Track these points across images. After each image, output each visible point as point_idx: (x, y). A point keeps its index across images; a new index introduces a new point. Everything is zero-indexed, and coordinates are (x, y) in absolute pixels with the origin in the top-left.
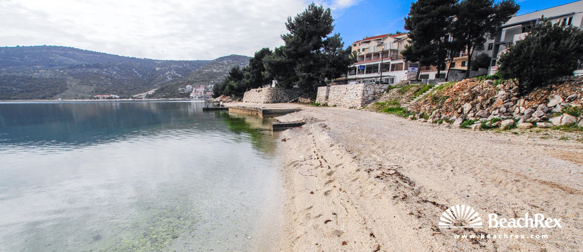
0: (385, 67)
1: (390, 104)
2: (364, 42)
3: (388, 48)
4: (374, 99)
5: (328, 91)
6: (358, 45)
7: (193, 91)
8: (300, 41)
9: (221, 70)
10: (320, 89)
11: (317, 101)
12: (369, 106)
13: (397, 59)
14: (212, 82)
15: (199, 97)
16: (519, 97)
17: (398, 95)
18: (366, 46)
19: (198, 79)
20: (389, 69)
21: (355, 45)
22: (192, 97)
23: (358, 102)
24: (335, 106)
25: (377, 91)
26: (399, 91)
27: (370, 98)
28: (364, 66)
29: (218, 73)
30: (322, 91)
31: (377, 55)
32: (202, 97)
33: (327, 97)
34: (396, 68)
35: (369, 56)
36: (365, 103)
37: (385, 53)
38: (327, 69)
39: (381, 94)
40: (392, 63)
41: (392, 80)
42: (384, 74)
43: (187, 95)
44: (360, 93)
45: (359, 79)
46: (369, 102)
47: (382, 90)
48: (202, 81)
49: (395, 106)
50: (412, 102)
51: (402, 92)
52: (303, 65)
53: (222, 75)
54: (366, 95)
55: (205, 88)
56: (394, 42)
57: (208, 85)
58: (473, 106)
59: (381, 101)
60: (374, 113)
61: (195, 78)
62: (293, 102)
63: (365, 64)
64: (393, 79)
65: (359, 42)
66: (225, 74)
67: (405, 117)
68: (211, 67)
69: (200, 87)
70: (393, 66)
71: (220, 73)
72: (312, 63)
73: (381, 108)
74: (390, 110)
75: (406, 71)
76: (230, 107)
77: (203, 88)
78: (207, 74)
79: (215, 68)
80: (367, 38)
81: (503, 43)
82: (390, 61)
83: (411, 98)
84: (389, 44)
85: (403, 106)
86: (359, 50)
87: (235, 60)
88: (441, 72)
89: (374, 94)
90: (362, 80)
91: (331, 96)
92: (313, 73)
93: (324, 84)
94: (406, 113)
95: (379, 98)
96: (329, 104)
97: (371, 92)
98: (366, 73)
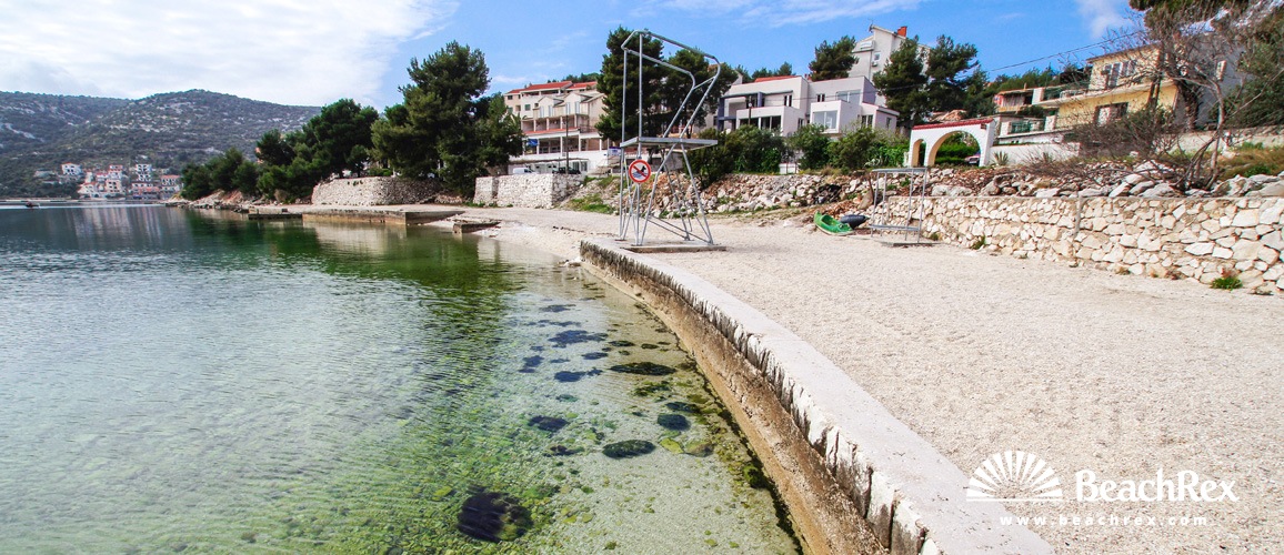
0: (572, 144)
1: (590, 200)
2: (527, 94)
3: (573, 112)
4: (568, 195)
5: (496, 184)
6: (515, 98)
7: (88, 180)
8: (439, 102)
9: (165, 128)
10: (480, 181)
11: (476, 200)
12: (563, 203)
13: (589, 131)
14: (144, 157)
15: (108, 197)
16: (701, 190)
17: (598, 189)
18: (532, 101)
19: (98, 149)
20: (577, 147)
21: (510, 97)
22: (87, 196)
23: (548, 201)
24: (511, 206)
25: (571, 183)
26: (600, 184)
27: (563, 194)
28: (535, 141)
29: (157, 135)
30: (484, 185)
31: (555, 121)
32: (119, 196)
33: (495, 194)
34: (588, 145)
35: (541, 122)
36: (557, 200)
37: (569, 120)
38: (489, 149)
39: (576, 188)
40: (581, 137)
41: (585, 166)
42: (571, 155)
43: (72, 189)
44: (548, 187)
45: (528, 162)
46: (563, 199)
47: (578, 183)
48: (112, 154)
49: (597, 203)
50: (616, 198)
51: (603, 185)
52: (448, 142)
53: (173, 141)
54: (557, 190)
55: (124, 173)
56: (582, 102)
57: (133, 165)
58: (671, 199)
59: (578, 196)
60: (572, 212)
61: (88, 145)
62: (426, 203)
63: (538, 138)
64: (586, 164)
65: (518, 91)
66: (182, 138)
67: (610, 213)
68: (132, 118)
69: (107, 169)
70: (584, 141)
71: (162, 135)
72: (462, 138)
73: (579, 205)
74: (591, 208)
75: (606, 152)
76: (305, 213)
77: (120, 173)
78: (128, 136)
79: (145, 122)
80: (532, 87)
81: (727, 119)
82: (578, 133)
83: (614, 193)
84: (573, 103)
85: (606, 202)
86: (519, 108)
87: (205, 103)
88: (654, 156)
89: (568, 188)
90: (533, 165)
91: (501, 190)
92: (465, 155)
93: (485, 174)
94: (610, 210)
95: (575, 194)
96: (500, 203)
97: (563, 186)
98: (540, 153)
